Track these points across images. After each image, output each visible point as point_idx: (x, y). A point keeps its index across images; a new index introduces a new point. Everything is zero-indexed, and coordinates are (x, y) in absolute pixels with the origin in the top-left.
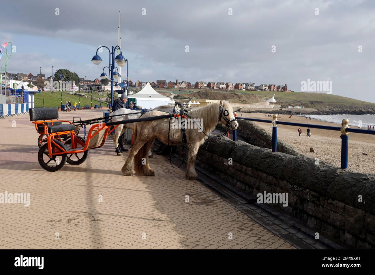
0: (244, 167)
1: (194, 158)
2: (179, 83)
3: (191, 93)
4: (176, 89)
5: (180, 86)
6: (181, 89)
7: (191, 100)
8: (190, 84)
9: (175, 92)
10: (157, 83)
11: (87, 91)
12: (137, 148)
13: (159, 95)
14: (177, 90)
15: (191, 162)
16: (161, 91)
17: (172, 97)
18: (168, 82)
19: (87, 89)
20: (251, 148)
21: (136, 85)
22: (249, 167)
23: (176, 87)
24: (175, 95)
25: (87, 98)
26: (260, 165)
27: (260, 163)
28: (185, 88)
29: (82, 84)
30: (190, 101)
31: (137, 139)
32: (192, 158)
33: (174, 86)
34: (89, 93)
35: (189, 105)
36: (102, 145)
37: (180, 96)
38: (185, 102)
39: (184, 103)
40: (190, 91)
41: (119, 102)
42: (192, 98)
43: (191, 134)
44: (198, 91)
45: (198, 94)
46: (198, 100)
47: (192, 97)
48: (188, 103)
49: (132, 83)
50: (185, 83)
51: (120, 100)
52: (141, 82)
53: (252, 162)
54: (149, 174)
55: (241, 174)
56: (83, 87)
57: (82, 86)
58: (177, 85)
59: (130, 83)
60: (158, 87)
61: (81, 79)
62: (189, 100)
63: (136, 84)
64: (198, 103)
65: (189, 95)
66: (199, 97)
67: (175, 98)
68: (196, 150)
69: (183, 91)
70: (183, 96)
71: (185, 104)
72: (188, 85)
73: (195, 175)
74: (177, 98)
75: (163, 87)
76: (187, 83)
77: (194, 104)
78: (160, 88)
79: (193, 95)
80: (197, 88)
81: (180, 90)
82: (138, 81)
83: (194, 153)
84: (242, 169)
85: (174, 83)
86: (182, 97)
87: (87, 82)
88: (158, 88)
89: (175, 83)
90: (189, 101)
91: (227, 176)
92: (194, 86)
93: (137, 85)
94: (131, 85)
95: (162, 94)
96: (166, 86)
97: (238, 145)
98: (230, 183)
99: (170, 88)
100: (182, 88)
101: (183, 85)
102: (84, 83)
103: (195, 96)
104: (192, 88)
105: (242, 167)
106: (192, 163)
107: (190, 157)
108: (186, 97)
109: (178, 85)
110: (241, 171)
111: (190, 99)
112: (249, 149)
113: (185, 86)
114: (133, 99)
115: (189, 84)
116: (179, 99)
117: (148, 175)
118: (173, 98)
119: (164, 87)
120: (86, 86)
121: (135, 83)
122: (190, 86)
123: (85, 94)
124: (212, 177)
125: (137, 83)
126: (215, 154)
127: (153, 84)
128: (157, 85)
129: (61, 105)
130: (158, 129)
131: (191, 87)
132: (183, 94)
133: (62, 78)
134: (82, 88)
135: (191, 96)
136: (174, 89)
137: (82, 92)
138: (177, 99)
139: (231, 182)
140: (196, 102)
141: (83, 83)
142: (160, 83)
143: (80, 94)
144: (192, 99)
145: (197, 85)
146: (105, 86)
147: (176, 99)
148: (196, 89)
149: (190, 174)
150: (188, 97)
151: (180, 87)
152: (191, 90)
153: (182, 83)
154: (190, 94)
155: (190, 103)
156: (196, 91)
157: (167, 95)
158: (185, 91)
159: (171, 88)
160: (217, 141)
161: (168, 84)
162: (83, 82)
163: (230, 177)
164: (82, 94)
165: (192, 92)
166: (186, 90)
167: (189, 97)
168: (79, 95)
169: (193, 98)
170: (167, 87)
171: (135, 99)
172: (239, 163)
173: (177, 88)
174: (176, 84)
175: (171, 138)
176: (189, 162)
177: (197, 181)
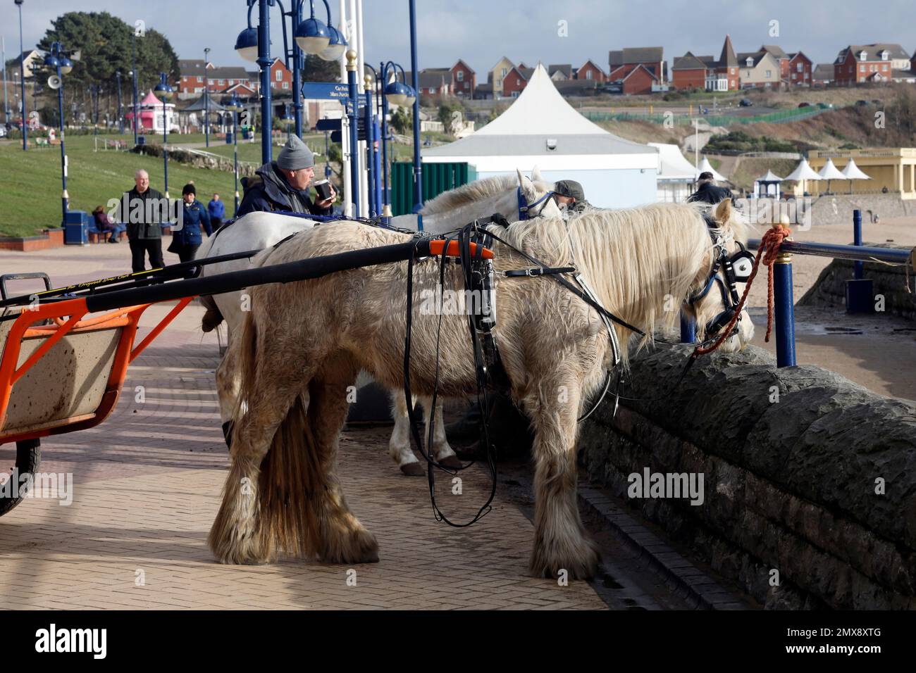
0: (794, 502)
1: (565, 467)
2: (742, 62)
3: (807, 115)
4: (722, 95)
5: (745, 80)
6: (751, 97)
7: (812, 154)
8: (807, 62)
9: (717, 112)
10: (613, 67)
11: (224, 129)
12: (264, 418)
13: (603, 136)
14: (726, 103)
15: (549, 486)
16: (632, 112)
17: (698, 142)
18: (676, 60)
19: (220, 122)
20: (834, 404)
21: (496, 84)
22: (810, 500)
23: (723, 84)
24: (716, 130)
25: (218, 170)
26: (852, 486)
27: (852, 477)
28: (775, 86)
29: (198, 91)
30: (805, 164)
31: (258, 374)
32: (552, 464)
33: (708, 82)
34: (228, 138)
35: (796, 183)
36: (103, 411)
37: (744, 139)
38: (775, 173)
39: (770, 177)
40: (802, 105)
41: (267, 190)
42: (816, 144)
43: (534, 338)
44: (853, 103)
45: (857, 118)
46: (855, 153)
47: (816, 139)
48: (790, 177)
49: (469, 75)
50: (776, 57)
51: (273, 175)
52: (522, 66)
53: (820, 475)
54: (347, 557)
55: (783, 540)
56: (198, 111)
57: (191, 102)
58: (725, 71)
59: (460, 74)
60: (621, 92)
61: (191, 64)
62: (797, 156)
63: (496, 78)
64: (854, 172)
65: (796, 130)
66: (855, 133)
67: (716, 147)
68: (566, 421)
69: (766, 106)
70: (760, 136)
71: (775, 183)
72: (794, 70)
73: (577, 556)
74: (727, 147)
75: (648, 91)
76: (784, 61)
77: (827, 177)
78: (628, 95)
79: (822, 124)
80: (847, 86)
81: (743, 104)
82: (506, 60)
83: (558, 436)
84: (785, 513)
85: (708, 62)
86: (754, 141)
87: (221, 83)
88: (617, 97)
89: (717, 58)
90: (798, 162)
91: (734, 556)
92: (832, 72)
93: (498, 87)
94: (466, 86)
95: (640, 127)
96: (666, 80)
97: (789, 387)
98: (746, 591)
99: (686, 95)
100: (760, 88)
101: (765, 72)
102: (205, 83)
103: (833, 134)
104: (818, 88)
105: (788, 502)
106: (557, 493)
107: (541, 461)
108: (780, 139)
109: (732, 70)
110: (780, 523)
111: (804, 150)
112: (823, 409)
113: (775, 78)
114: (454, 165)
115: (799, 66)
116: (735, 154)
117: (339, 560)
118: (705, 151)
119: (655, 88)
120: (213, 105)
121: (491, 78)
122: (806, 76)
123: (208, 149)
124: (673, 562)
125: (500, 75)
126: (691, 441)
127: (589, 74)
128: (613, 77)
129: (65, 215)
130: (352, 314)
131: (809, 81)
132: (763, 125)
133: (63, 64)
134: (193, 116)
135: (811, 131)
136: (712, 97)
137: (195, 136)
138: (724, 154)
139: (750, 587)
140: (841, 168)
141: (199, 85)
142: (631, 66)
143: (180, 149)
144: (813, 148)
145: (845, 68)
146: (321, 101)
147: (720, 157)
148: (844, 92)
149: (551, 549)
150: (795, 143)
151: (748, 85)
152: (813, 98)
153: (757, 59)
154: (807, 122)
155: (806, 172)
156: (838, 99)
157: (668, 137)
158: (775, 106)
159: (695, 91)
160: (707, 374)
161: (674, 71)
162: (200, 80)
163: (745, 558)
164: (191, 149)
165: (819, 111)
166: (778, 98)
167: (796, 137)
168: (172, 154)
169: (823, 145)
170: (672, 89)
171: (463, 167)
172: (776, 484)
173: (730, 89)
174: (720, 67)
175: (418, 364)
176: (542, 492)
177: (586, 585)
